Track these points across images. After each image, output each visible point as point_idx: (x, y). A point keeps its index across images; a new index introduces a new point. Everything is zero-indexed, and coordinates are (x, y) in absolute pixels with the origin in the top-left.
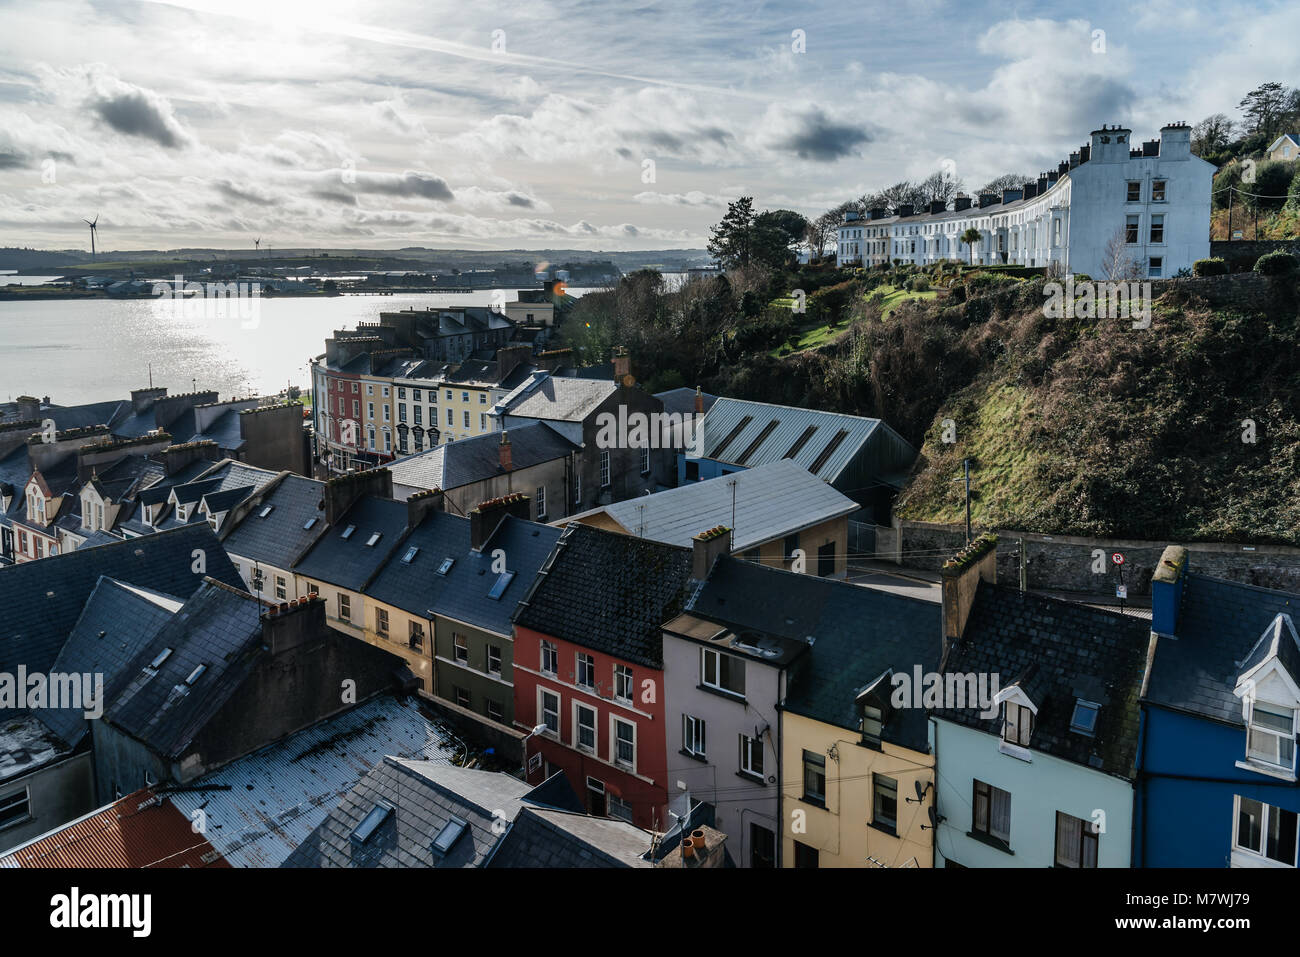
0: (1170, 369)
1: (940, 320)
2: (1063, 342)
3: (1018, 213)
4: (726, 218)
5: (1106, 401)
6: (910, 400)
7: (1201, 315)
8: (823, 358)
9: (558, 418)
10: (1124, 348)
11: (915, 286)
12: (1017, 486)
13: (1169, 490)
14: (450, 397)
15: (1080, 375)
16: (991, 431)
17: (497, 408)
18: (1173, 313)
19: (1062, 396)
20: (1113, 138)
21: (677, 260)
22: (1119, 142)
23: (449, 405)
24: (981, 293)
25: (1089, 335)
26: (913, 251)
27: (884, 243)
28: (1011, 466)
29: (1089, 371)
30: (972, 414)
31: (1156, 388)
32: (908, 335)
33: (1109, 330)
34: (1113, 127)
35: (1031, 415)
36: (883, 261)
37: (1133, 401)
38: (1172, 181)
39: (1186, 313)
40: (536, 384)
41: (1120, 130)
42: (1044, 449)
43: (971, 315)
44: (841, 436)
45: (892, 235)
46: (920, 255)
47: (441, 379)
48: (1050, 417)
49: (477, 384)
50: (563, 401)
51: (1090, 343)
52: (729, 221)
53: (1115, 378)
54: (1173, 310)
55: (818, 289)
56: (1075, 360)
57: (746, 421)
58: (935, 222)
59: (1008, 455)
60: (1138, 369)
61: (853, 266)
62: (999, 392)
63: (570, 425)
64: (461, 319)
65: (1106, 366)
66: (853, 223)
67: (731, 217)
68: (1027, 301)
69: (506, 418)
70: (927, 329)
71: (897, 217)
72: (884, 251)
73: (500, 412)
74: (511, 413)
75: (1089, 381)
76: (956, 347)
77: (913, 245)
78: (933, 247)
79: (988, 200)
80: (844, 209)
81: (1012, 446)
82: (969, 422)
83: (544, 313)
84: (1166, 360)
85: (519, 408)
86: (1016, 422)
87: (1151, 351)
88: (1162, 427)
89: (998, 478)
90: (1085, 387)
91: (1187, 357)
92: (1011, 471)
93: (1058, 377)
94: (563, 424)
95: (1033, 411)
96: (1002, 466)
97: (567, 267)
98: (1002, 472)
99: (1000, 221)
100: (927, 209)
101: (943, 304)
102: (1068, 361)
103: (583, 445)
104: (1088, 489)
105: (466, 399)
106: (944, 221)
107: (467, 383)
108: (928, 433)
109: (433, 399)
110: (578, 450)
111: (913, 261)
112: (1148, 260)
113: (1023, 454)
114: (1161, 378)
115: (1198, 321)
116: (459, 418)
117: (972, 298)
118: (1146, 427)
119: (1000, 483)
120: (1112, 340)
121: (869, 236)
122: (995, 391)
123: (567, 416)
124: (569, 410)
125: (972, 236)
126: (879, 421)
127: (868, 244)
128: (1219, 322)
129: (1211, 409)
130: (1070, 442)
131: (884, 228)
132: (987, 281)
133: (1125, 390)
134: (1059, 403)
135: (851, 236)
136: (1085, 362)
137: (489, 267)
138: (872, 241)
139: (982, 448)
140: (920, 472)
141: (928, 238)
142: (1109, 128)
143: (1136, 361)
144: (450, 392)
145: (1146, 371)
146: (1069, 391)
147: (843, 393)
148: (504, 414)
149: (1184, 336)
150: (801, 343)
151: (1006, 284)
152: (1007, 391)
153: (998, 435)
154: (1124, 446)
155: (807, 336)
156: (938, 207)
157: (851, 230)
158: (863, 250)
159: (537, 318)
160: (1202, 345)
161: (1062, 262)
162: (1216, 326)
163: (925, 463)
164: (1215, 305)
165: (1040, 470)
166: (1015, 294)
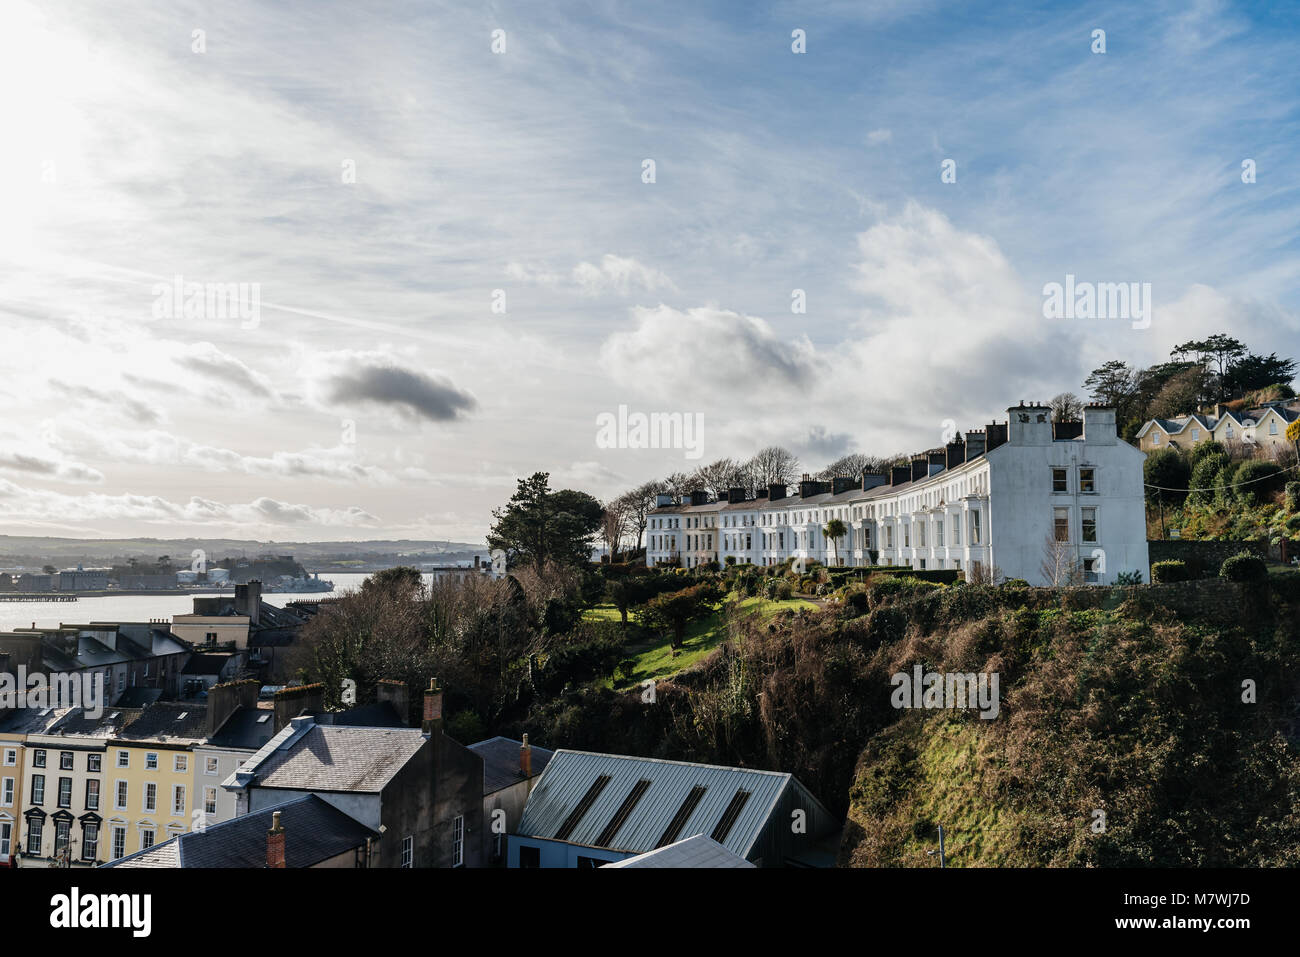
0: (1152, 696)
1: (840, 637)
2: (1015, 665)
3: (888, 501)
4: (514, 499)
5: (1084, 739)
6: (813, 746)
7: (1172, 630)
8: (684, 690)
9: (341, 789)
10: (1091, 672)
11: (778, 593)
12: (996, 857)
13: (1187, 852)
14: (124, 762)
15: (1045, 707)
16: (943, 785)
17: (240, 777)
18: (1139, 627)
19: (1029, 735)
20: (1033, 417)
21: (385, 555)
22: (1039, 422)
23: (123, 774)
24: (890, 602)
25: (1045, 655)
26: (749, 547)
27: (710, 536)
28: (980, 831)
29: (1056, 702)
30: (912, 762)
31: (1141, 721)
32: (803, 658)
33: (1067, 648)
34: (1031, 403)
35: (992, 761)
36: (710, 559)
37: (1117, 739)
38: (1100, 469)
39: (1154, 627)
40: (298, 738)
41: (1039, 407)
42: (1020, 807)
43: (880, 630)
44: (740, 799)
45: (720, 526)
46: (757, 552)
47: (109, 734)
48: (1019, 763)
49: (170, 740)
50: (345, 762)
51: (1048, 666)
52: (518, 503)
53: (1090, 710)
54: (1137, 624)
55: (655, 596)
56: (1034, 687)
57: (602, 782)
58: (776, 510)
59: (973, 817)
60: (1115, 697)
61: (671, 565)
62: (941, 732)
63: (361, 798)
64: (111, 640)
65: (1075, 693)
66: (666, 509)
67: (521, 499)
68: (953, 612)
69: (255, 793)
70: (829, 649)
71: (725, 503)
72: (710, 545)
73: (246, 782)
74: (264, 784)
75: (1059, 714)
76: (865, 672)
77: (749, 539)
78: (776, 543)
79: (842, 484)
80: (648, 491)
81: (976, 804)
82: (910, 773)
83: (234, 630)
84: (1144, 686)
85: (275, 775)
86: (974, 771)
87: (1124, 675)
88: (1161, 771)
89: (967, 849)
90: (1055, 722)
91: (1168, 682)
92: (982, 838)
93: (1016, 709)
94: (348, 797)
95: (993, 755)
96: (968, 832)
97: (227, 563)
98: (970, 840)
99: (864, 511)
100: (762, 494)
101: (837, 616)
102: (1026, 689)
103: (382, 829)
104: (1093, 855)
105: (152, 764)
106: (789, 509)
107: (154, 740)
108: (853, 790)
109: (94, 765)
110: (376, 836)
111: (749, 560)
112: (1083, 563)
113: (992, 814)
114: (1142, 709)
115: (1171, 635)
116: (137, 795)
117: (881, 607)
118: (1142, 772)
119: (971, 855)
120: (1075, 660)
121: (689, 526)
122: (934, 730)
123: (355, 785)
124: (357, 776)
125: (837, 529)
126: (788, 775)
127: (689, 537)
128: (1193, 638)
129: (1210, 746)
130: (1053, 794)
131: (710, 517)
132: (897, 587)
133: (1103, 725)
134: (1025, 744)
135: (666, 526)
136: (1047, 690)
137: (101, 562)
138: (692, 533)
139: (936, 807)
140: (856, 847)
141: (767, 530)
142: (1027, 404)
143: (1108, 686)
144: (124, 755)
145: (1124, 700)
146: (1035, 728)
147: (721, 739)
148: (251, 784)
149: (1159, 656)
150: (635, 671)
151: (923, 591)
152: (952, 729)
153: (953, 790)
154: (1121, 798)
155: (639, 661)
156: (776, 492)
157: (665, 519)
158: (681, 545)
159: (223, 638)
160: (1182, 666)
161: (984, 563)
162: (1192, 643)
163: (858, 833)
164: (1184, 616)
165: (1023, 835)
166: (936, 603)
